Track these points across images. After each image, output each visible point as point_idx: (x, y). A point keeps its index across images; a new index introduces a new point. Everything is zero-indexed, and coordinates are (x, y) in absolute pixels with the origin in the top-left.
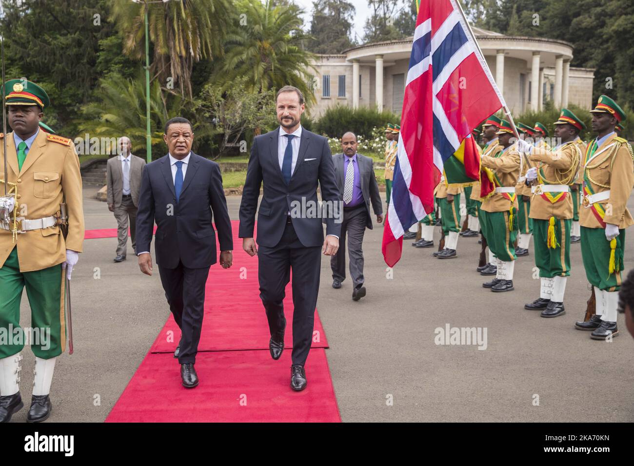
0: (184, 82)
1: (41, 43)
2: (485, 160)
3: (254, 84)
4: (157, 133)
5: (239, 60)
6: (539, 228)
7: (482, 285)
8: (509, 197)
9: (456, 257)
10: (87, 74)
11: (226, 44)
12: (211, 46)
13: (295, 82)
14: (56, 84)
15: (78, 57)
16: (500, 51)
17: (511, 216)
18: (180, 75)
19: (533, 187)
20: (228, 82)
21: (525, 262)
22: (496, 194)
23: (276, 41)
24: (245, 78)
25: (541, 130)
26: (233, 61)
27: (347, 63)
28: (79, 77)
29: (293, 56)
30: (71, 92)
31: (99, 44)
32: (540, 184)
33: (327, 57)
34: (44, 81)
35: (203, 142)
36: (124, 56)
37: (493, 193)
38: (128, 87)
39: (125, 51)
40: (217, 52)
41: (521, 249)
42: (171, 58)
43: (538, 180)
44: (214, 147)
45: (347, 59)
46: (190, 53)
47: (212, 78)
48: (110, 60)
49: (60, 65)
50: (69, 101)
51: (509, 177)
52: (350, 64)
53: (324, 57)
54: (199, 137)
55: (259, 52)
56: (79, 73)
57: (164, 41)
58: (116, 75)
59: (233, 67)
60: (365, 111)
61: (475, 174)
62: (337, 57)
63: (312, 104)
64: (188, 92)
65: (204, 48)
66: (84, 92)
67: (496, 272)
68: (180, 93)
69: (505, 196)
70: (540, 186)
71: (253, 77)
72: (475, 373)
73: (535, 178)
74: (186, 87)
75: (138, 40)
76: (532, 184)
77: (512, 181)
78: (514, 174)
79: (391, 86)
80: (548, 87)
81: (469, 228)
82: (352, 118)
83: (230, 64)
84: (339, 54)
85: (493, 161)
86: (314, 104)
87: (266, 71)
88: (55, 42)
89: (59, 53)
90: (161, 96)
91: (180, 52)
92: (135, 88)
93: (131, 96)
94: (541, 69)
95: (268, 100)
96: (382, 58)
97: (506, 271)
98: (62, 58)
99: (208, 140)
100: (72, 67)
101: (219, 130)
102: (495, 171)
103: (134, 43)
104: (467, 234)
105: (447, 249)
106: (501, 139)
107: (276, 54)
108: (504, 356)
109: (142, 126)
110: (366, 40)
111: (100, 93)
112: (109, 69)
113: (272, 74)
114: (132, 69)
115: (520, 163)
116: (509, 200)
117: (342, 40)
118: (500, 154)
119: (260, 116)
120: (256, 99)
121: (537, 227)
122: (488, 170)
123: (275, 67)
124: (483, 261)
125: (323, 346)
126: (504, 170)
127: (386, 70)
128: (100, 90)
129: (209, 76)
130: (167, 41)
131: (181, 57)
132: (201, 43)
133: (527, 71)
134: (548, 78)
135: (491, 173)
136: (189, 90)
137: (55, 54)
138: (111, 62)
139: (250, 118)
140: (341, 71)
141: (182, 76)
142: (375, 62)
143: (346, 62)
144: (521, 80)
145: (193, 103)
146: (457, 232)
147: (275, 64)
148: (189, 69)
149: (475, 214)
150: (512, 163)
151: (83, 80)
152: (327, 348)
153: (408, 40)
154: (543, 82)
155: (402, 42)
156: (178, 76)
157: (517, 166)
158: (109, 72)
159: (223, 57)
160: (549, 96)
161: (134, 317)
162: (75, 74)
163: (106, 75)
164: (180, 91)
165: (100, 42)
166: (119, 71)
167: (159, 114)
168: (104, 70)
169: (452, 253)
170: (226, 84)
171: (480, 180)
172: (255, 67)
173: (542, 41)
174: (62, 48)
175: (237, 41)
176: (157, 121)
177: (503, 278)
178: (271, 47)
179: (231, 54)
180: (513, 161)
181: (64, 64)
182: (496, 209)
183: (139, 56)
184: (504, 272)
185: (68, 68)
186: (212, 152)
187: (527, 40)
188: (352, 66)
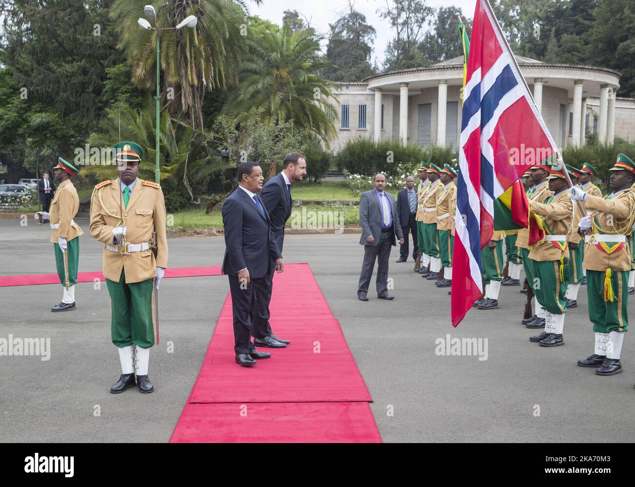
0: (195, 112)
1: (46, 71)
2: (535, 206)
3: (270, 115)
4: (166, 168)
5: (254, 90)
6: (594, 280)
7: (528, 339)
8: (559, 246)
9: (498, 308)
10: (91, 103)
11: (240, 73)
12: (225, 75)
13: (314, 113)
14: (59, 114)
15: (84, 85)
16: (539, 80)
17: (562, 266)
18: (191, 105)
19: (586, 236)
20: (242, 113)
21: (574, 315)
22: (546, 242)
23: (294, 70)
24: (262, 110)
25: (590, 171)
26: (248, 91)
27: (368, 92)
28: (84, 106)
29: (312, 84)
30: (75, 123)
31: (106, 72)
32: (594, 234)
33: (347, 85)
34: (46, 112)
35: (214, 177)
36: (132, 84)
37: (543, 241)
38: (136, 118)
39: (133, 80)
40: (231, 81)
41: (569, 300)
42: (182, 87)
43: (592, 229)
44: (225, 182)
45: (368, 87)
46: (203, 82)
47: (225, 108)
48: (118, 89)
49: (65, 94)
50: (72, 133)
51: (560, 225)
52: (372, 93)
53: (344, 85)
54: (210, 171)
55: (276, 81)
56: (84, 102)
57: (175, 69)
58: (123, 105)
59: (248, 97)
60: (389, 145)
61: (523, 221)
62: (358, 85)
63: (332, 137)
64: (198, 123)
65: (217, 77)
66: (89, 122)
67: (544, 324)
68: (190, 124)
69: (555, 245)
70: (595, 235)
71: (270, 107)
72: (529, 432)
73: (589, 227)
74: (196, 118)
75: (148, 68)
76: (585, 233)
77: (563, 229)
78: (565, 221)
79: (416, 117)
80: (591, 118)
81: (509, 275)
82: (374, 152)
83: (245, 93)
84: (360, 81)
85: (543, 207)
86: (334, 137)
87: (282, 102)
88: (60, 70)
89: (64, 81)
90: (170, 128)
91: (192, 80)
92: (143, 119)
93: (138, 127)
94: (584, 99)
95: (285, 133)
96: (407, 87)
97: (556, 325)
98: (67, 86)
99: (220, 175)
100: (76, 96)
101: (232, 165)
102: (544, 218)
103: (144, 72)
104: (507, 282)
105: (488, 299)
106: (552, 184)
107: (294, 83)
108: (560, 415)
109: (149, 159)
110: (387, 65)
111: (106, 124)
112: (115, 98)
113: (289, 104)
114: (140, 98)
115: (572, 210)
116: (560, 248)
117: (361, 66)
118: (550, 199)
119: (277, 150)
120: (273, 132)
121: (591, 279)
122: (537, 216)
123: (293, 97)
124: (528, 313)
125: (367, 400)
126: (555, 217)
127: (411, 99)
128: (106, 121)
129: (221, 106)
130: (178, 69)
131: (192, 86)
132: (215, 71)
133: (569, 101)
134: (591, 109)
135: (540, 220)
136: (200, 121)
137: (59, 82)
138: (118, 91)
139: (267, 152)
140: (362, 100)
141: (194, 107)
142: (399, 91)
143: (368, 90)
144: (561, 111)
145: (204, 135)
146: (499, 281)
147: (293, 94)
148: (200, 99)
149: (516, 261)
150: (564, 210)
151: (88, 110)
152: (371, 402)
153: (435, 68)
154: (585, 113)
155: (429, 70)
156: (189, 106)
157: (569, 213)
158: (116, 102)
159: (237, 86)
160: (593, 129)
161: (166, 365)
162: (79, 103)
163: (112, 105)
164: (190, 122)
165: (107, 70)
166: (126, 100)
167: (168, 147)
168: (110, 100)
169: (494, 303)
170: (240, 115)
171: (529, 227)
172: (272, 97)
173: (586, 69)
174: (67, 76)
175: (252, 70)
176: (165, 155)
177: (553, 331)
178: (289, 76)
179: (246, 83)
180: (564, 208)
181: (68, 92)
182: (545, 258)
183: (148, 85)
184: (553, 325)
185: (72, 97)
186: (223, 189)
187: (568, 67)
188: (374, 95)
